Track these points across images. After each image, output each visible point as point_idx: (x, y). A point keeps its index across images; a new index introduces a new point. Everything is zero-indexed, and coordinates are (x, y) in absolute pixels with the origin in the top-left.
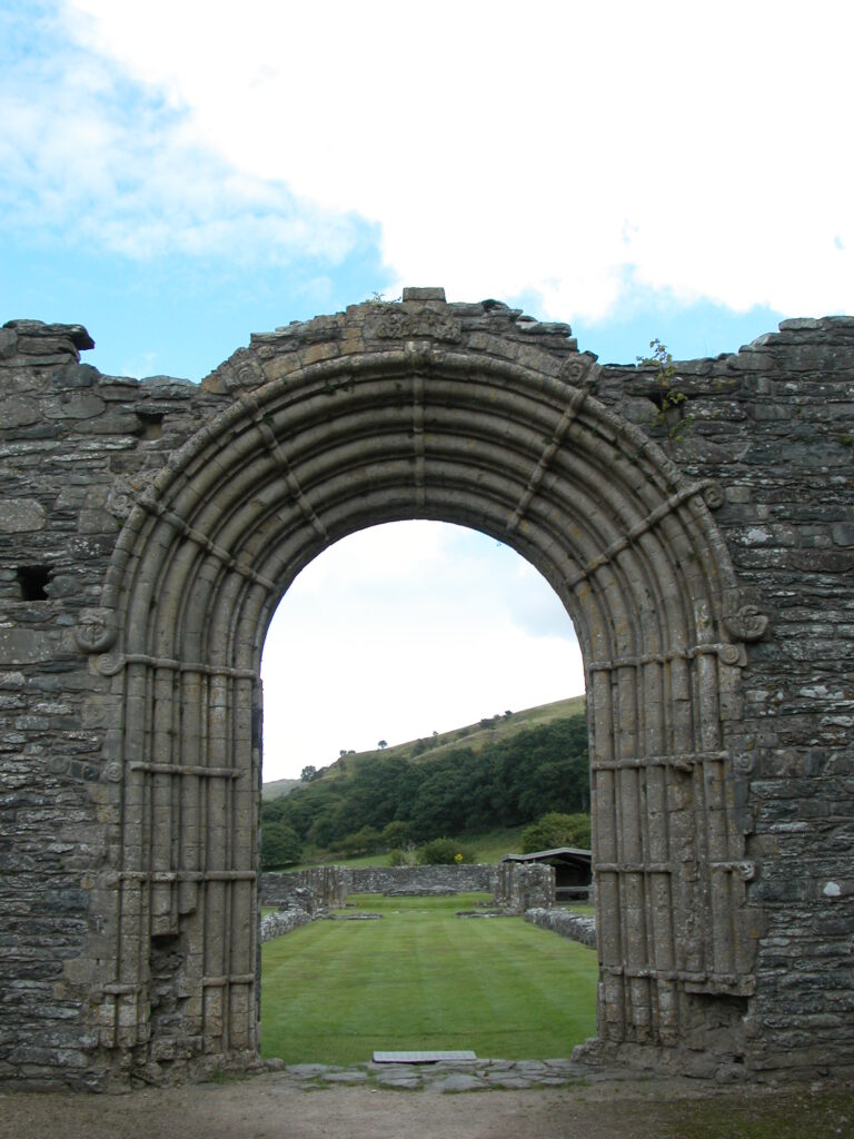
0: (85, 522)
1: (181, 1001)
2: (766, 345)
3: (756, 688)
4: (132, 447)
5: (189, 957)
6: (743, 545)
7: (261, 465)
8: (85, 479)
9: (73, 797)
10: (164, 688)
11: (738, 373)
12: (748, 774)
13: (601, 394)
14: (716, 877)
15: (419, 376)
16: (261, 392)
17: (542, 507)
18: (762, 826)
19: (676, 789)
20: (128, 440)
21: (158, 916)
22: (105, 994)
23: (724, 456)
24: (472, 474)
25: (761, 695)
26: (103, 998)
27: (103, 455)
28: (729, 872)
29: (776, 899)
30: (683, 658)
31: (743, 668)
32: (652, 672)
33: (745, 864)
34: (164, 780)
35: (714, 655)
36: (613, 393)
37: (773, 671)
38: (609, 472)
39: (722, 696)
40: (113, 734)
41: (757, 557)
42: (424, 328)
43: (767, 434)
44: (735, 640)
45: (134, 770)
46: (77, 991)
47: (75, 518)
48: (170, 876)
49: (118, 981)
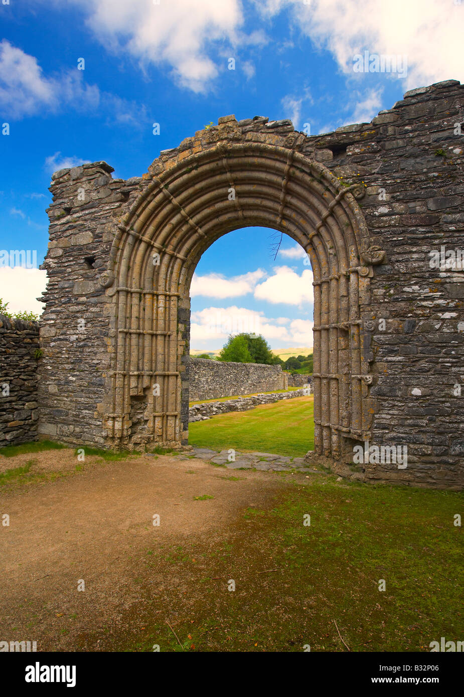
0: (105, 239)
1: (146, 421)
2: (394, 108)
3: (379, 288)
4: (119, 206)
5: (149, 405)
6: (375, 216)
7: (168, 208)
8: (104, 221)
9: (99, 343)
10: (135, 300)
11: (377, 127)
12: (372, 331)
13: (304, 151)
14: (354, 382)
15: (225, 158)
16: (161, 175)
17: (288, 212)
18: (379, 358)
19: (342, 339)
20: (117, 204)
21: (132, 388)
22: (109, 417)
23: (366, 171)
24: (258, 201)
25: (381, 291)
26: (108, 418)
27: (110, 211)
28: (360, 380)
29: (384, 395)
30: (345, 276)
31: (372, 279)
32: (334, 283)
33: (368, 377)
34: (134, 336)
35: (356, 272)
36: (309, 149)
37: (389, 279)
38: (311, 190)
39: (360, 293)
40: (113, 319)
41: (383, 221)
42: (225, 135)
43: (392, 156)
44: (368, 264)
45: (120, 332)
46: (101, 415)
47: (101, 237)
48: (136, 373)
49: (114, 412)
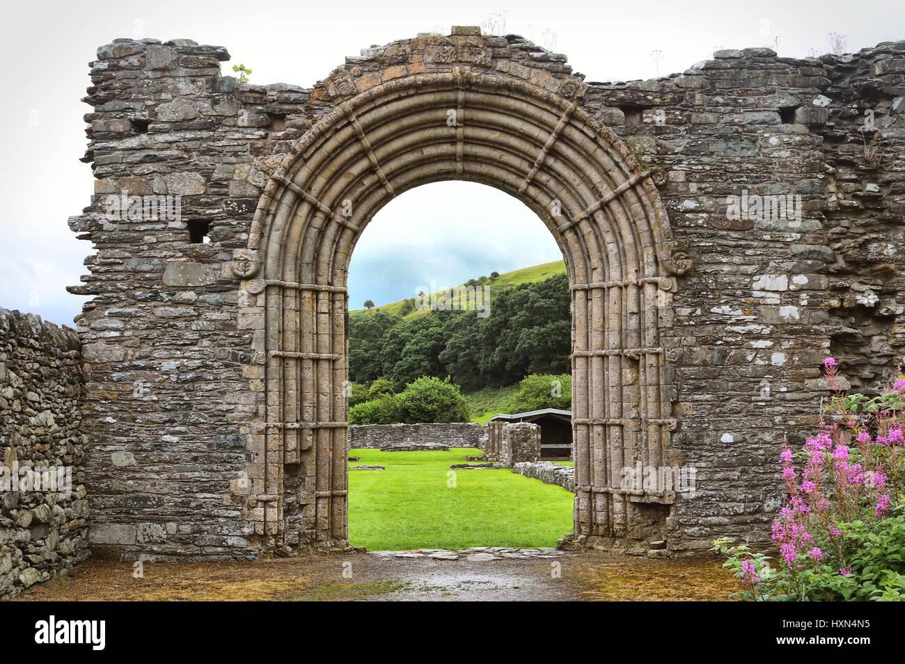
0: (234, 190)
1: (302, 507)
2: (702, 69)
3: (682, 307)
4: (265, 137)
5: (307, 478)
6: (678, 211)
7: (354, 149)
8: (233, 159)
9: (233, 374)
10: (292, 303)
11: (682, 90)
12: (674, 363)
13: (586, 105)
14: (652, 428)
15: (462, 90)
16: (355, 100)
18: (683, 396)
19: (628, 371)
20: (262, 133)
21: (289, 451)
22: (258, 501)
23: (668, 150)
24: (495, 154)
25: (685, 311)
26: (257, 504)
27: (244, 142)
28: (660, 426)
29: (690, 443)
30: (635, 285)
31: (675, 294)
32: (614, 293)
33: (671, 420)
34: (292, 363)
35: (656, 285)
36: (593, 105)
37: (694, 295)
38: (590, 158)
39: (659, 312)
40: (259, 334)
41: (688, 219)
42: (466, 57)
43: (700, 134)
44: (671, 274)
45: (274, 356)
46: (238, 499)
47: (227, 186)
48: (297, 425)
49: (266, 492)
